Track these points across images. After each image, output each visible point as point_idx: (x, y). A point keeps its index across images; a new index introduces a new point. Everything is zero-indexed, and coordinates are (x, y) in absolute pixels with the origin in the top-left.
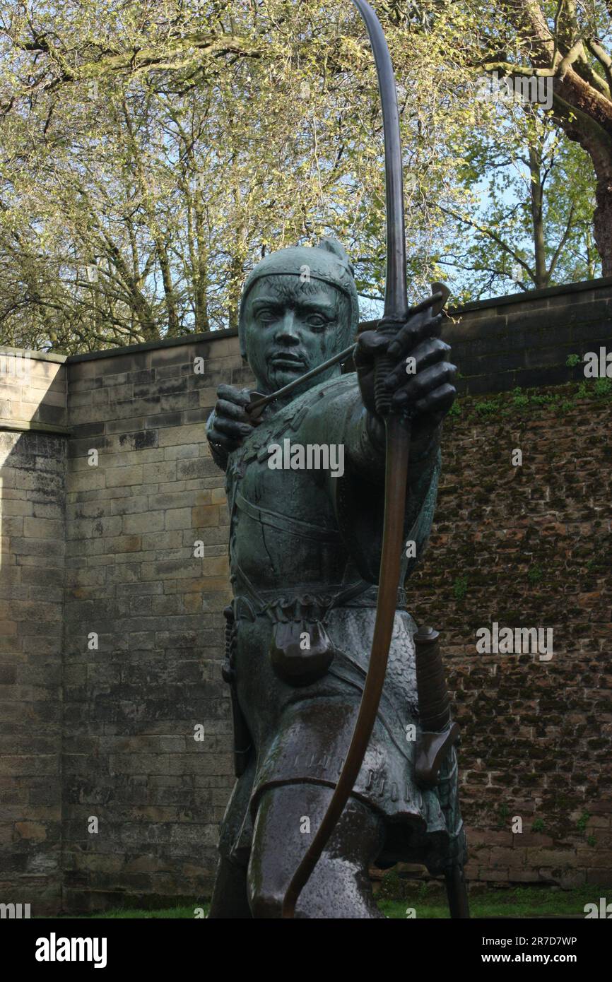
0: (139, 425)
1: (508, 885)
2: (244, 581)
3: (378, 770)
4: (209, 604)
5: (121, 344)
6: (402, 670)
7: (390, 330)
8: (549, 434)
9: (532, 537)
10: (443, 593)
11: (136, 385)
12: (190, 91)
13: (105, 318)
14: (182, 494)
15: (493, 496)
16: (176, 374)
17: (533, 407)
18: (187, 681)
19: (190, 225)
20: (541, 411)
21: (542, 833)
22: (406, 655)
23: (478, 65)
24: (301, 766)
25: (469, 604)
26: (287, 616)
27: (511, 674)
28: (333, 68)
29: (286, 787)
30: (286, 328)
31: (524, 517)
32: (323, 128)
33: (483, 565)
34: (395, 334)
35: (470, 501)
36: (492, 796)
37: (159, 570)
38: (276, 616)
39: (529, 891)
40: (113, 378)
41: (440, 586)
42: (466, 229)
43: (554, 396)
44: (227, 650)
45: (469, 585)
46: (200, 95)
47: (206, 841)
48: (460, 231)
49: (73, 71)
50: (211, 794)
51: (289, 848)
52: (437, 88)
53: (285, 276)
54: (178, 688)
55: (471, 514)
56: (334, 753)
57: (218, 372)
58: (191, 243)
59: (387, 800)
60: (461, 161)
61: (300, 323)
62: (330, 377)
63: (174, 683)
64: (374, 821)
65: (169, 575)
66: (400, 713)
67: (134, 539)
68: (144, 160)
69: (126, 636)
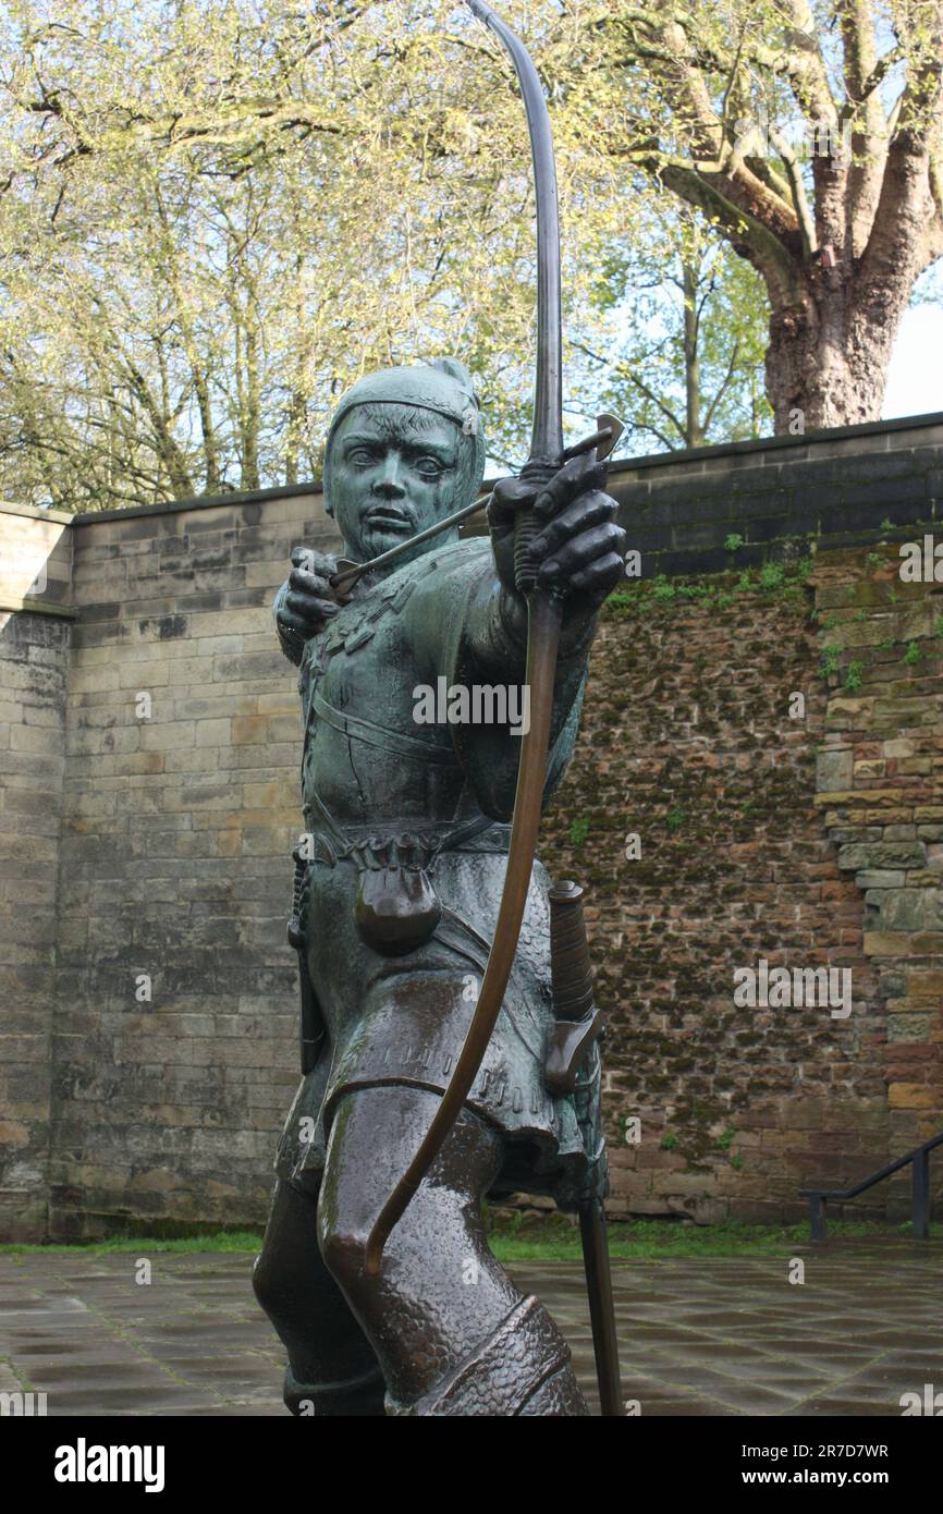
0: (166, 608)
1: (628, 1217)
2: (321, 812)
3: (496, 1070)
4: (250, 845)
5: (143, 502)
6: (531, 937)
7: (538, 478)
8: (700, 637)
9: (674, 769)
10: (555, 839)
11: (163, 556)
12: (245, 174)
13: (121, 466)
14: (219, 700)
15: (624, 715)
16: (216, 543)
17: (681, 601)
18: (218, 945)
19: (238, 352)
20: (691, 607)
21: (673, 1152)
22: (538, 918)
23: (623, 153)
24: (393, 1062)
25: (589, 853)
26: (378, 860)
27: (640, 946)
28: (435, 150)
29: (373, 1091)
30: (387, 475)
31: (664, 744)
32: (418, 228)
33: (608, 804)
34: (545, 483)
35: (595, 720)
36: (610, 1103)
37: (187, 798)
38: (363, 859)
39: (655, 1225)
40: (133, 546)
41: (551, 830)
42: (598, 368)
43: (707, 588)
44: (296, 905)
45: (590, 830)
46: (257, 180)
47: (237, 1152)
48: (590, 370)
49: (92, 141)
50: (245, 1091)
51: (376, 1172)
52: (569, 181)
53: (388, 405)
54: (206, 953)
55: (595, 738)
56: (438, 1045)
57: (272, 543)
58: (239, 373)
59: (507, 1110)
60: (598, 277)
61: (406, 468)
62: (444, 542)
63: (202, 947)
64: (488, 1138)
65: (200, 806)
66: (528, 996)
67: (154, 757)
68: (181, 263)
69: (141, 884)
